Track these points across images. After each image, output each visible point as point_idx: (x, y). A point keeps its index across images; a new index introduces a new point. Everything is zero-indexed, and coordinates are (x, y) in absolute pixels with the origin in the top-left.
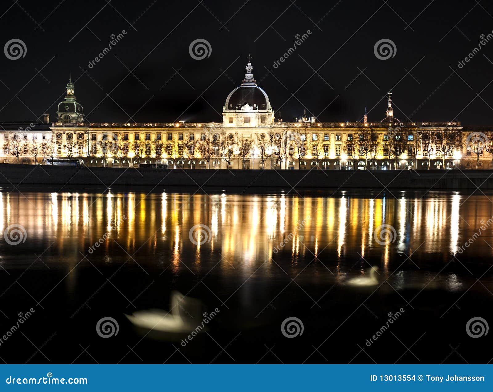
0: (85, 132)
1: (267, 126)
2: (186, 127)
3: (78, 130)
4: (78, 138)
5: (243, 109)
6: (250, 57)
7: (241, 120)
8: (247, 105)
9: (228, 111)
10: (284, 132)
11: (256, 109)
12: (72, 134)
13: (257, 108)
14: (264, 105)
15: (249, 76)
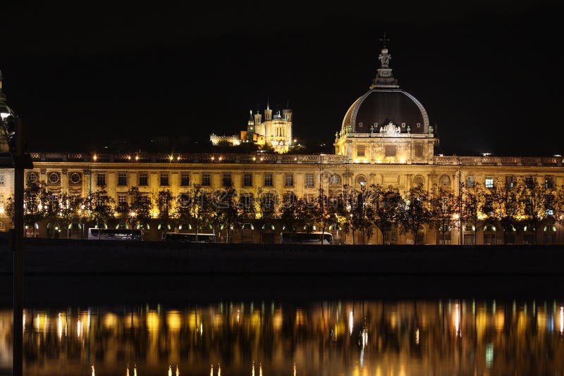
0: (85, 171)
1: (426, 162)
2: (278, 162)
3: (72, 167)
4: (70, 181)
5: (383, 132)
6: (386, 38)
7: (380, 151)
8: (391, 124)
9: (356, 135)
10: (457, 173)
11: (406, 132)
12: (59, 174)
13: (409, 129)
14: (419, 125)
15: (385, 72)
